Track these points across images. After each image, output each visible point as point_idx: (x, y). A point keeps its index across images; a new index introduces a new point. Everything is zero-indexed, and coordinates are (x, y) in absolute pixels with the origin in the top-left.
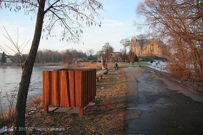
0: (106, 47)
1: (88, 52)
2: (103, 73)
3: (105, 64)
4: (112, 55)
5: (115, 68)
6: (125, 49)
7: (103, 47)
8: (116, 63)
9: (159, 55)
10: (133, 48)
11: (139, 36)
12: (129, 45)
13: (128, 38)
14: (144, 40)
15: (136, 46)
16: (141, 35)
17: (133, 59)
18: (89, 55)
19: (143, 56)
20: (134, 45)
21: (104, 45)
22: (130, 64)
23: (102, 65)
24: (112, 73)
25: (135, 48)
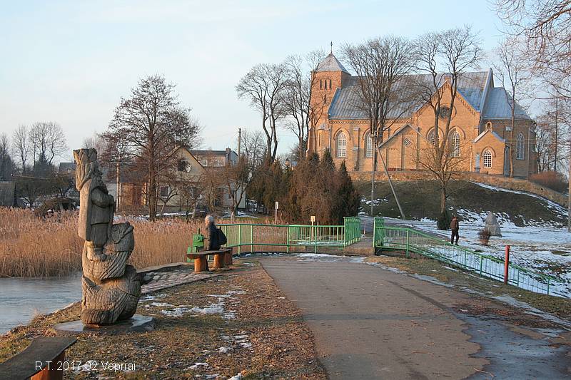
0: (146, 105)
1: (22, 139)
2: (91, 312)
3: (108, 223)
4: (182, 165)
5: (203, 259)
6: (270, 130)
7: (124, 111)
8: (212, 225)
9: (491, 180)
10: (319, 126)
11: (362, 49)
12: (293, 110)
13: (292, 59)
14: (391, 79)
15: (340, 115)
16: (375, 46)
17: (323, 200)
18: (30, 162)
19: (385, 178)
20: (326, 110)
21: (129, 96)
22: (305, 233)
23: (81, 232)
24: (178, 312)
25: (336, 127)
